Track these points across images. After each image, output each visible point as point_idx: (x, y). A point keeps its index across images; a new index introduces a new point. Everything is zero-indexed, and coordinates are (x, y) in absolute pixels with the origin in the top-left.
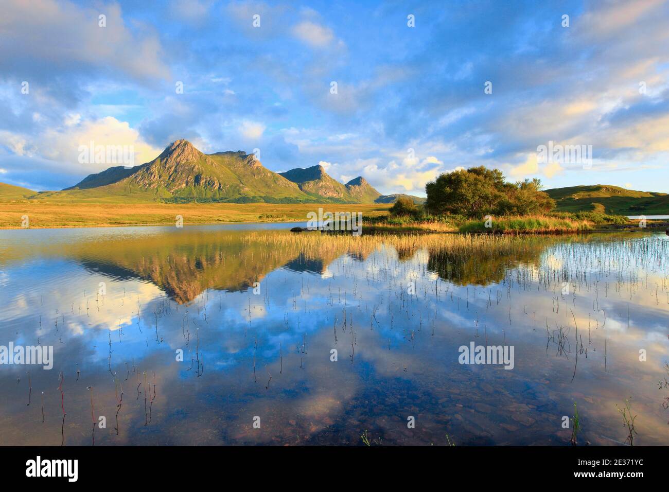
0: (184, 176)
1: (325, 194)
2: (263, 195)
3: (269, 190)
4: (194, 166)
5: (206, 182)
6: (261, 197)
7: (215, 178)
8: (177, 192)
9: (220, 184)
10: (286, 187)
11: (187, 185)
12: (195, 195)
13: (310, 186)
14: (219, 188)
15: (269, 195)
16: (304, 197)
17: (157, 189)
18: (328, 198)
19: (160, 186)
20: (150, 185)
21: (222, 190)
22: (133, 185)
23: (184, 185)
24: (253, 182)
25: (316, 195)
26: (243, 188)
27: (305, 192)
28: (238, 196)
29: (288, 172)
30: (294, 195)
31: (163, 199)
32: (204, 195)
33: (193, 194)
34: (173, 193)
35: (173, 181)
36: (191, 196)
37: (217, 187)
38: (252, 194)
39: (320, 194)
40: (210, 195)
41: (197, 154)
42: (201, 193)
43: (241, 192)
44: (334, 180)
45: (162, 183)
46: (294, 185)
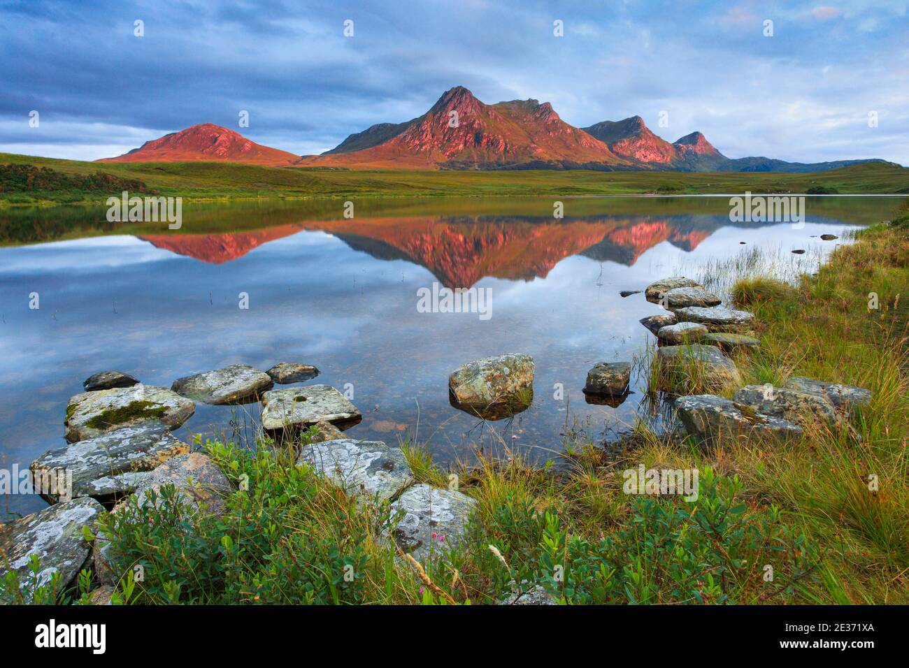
0: (461, 134)
1: (645, 157)
2: (562, 159)
3: (568, 152)
4: (474, 121)
5: (488, 142)
6: (558, 161)
7: (500, 136)
8: (453, 155)
9: (506, 144)
10: (591, 147)
11: (465, 145)
12: (476, 158)
13: (624, 145)
14: (505, 148)
15: (569, 159)
16: (615, 162)
17: (430, 151)
18: (649, 163)
19: (433, 147)
20: (421, 147)
21: (508, 152)
22: (402, 147)
23: (461, 146)
24: (547, 141)
25: (631, 158)
26: (535, 148)
27: (617, 154)
28: (529, 160)
29: (593, 127)
30: (601, 159)
31: (438, 163)
32: (486, 158)
33: (473, 158)
34: (449, 156)
35: (449, 140)
36: (471, 160)
37: (502, 149)
38: (546, 157)
39: (637, 157)
40: (493, 158)
41: (477, 104)
42: (483, 157)
43: (533, 155)
44: (659, 138)
45: (436, 143)
46: (602, 144)
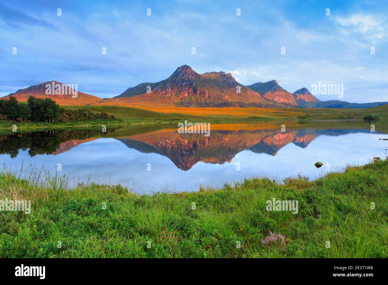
0: (187, 88)
1: (279, 100)
2: (238, 101)
3: (241, 98)
4: (193, 82)
5: (200, 92)
6: (236, 102)
7: (206, 90)
8: (182, 99)
9: (209, 94)
10: (252, 95)
11: (188, 94)
12: (194, 101)
13: (268, 95)
14: (209, 96)
15: (241, 101)
16: (264, 102)
17: (170, 97)
18: (281, 103)
19: (172, 95)
20: (166, 95)
21: (210, 97)
22: (156, 94)
23: (186, 95)
24: (230, 92)
25: (272, 101)
26: (224, 96)
27: (265, 99)
28: (221, 102)
29: (253, 85)
30: (258, 101)
31: (174, 103)
32: (199, 101)
33: (193, 100)
34: (180, 99)
35: (180, 91)
36: (191, 101)
37: (207, 96)
38: (230, 100)
39: (275, 100)
40: (203, 101)
41: (194, 74)
42: (197, 100)
43: (223, 99)
44: (286, 91)
45: (174, 93)
46: (258, 94)
